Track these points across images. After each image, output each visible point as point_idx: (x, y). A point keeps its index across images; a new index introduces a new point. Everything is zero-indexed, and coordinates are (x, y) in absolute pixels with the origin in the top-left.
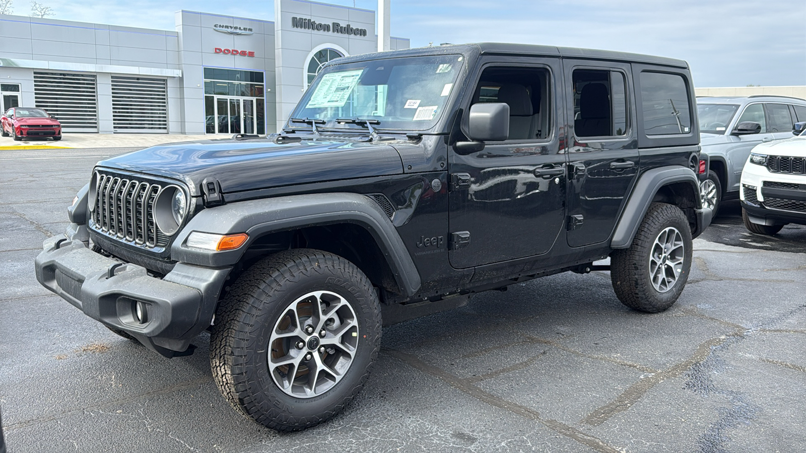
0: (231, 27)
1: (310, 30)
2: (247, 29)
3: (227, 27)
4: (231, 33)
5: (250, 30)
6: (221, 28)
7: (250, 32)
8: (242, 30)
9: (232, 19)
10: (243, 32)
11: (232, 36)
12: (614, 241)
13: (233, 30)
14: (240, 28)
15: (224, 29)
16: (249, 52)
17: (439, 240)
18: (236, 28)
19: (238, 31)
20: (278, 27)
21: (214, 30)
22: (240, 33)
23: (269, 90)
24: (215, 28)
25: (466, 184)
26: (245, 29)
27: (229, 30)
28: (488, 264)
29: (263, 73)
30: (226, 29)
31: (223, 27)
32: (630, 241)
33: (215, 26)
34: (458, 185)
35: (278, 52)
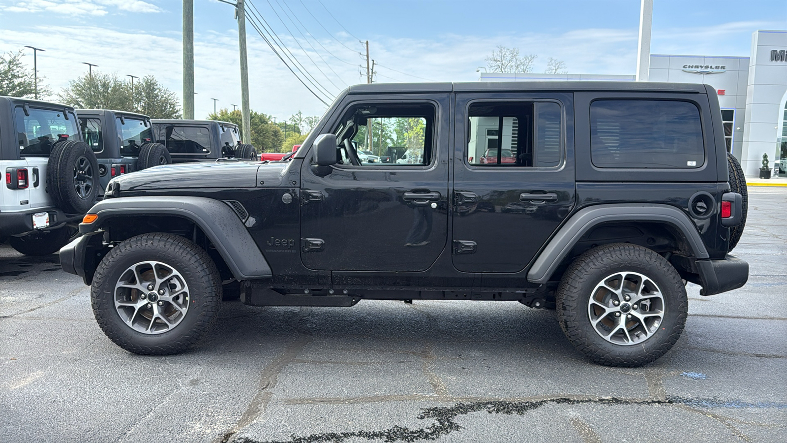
0: (702, 67)
1: (784, 61)
2: (719, 67)
3: (697, 67)
4: (701, 73)
5: (723, 68)
6: (690, 68)
7: (722, 70)
8: (713, 68)
9: (703, 58)
10: (715, 70)
11: (702, 75)
12: (531, 275)
13: (703, 70)
14: (711, 67)
15: (693, 69)
16: (719, 90)
17: (289, 242)
18: (707, 67)
19: (709, 70)
20: (753, 62)
21: (683, 70)
22: (710, 72)
23: (738, 128)
24: (684, 69)
25: (317, 199)
26: (717, 67)
27: (699, 70)
28: (346, 270)
29: (733, 111)
30: (696, 69)
31: (692, 67)
32: (546, 276)
33: (684, 67)
34: (308, 199)
35: (751, 88)
